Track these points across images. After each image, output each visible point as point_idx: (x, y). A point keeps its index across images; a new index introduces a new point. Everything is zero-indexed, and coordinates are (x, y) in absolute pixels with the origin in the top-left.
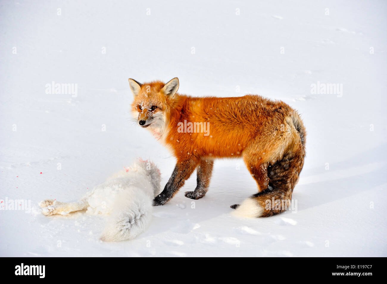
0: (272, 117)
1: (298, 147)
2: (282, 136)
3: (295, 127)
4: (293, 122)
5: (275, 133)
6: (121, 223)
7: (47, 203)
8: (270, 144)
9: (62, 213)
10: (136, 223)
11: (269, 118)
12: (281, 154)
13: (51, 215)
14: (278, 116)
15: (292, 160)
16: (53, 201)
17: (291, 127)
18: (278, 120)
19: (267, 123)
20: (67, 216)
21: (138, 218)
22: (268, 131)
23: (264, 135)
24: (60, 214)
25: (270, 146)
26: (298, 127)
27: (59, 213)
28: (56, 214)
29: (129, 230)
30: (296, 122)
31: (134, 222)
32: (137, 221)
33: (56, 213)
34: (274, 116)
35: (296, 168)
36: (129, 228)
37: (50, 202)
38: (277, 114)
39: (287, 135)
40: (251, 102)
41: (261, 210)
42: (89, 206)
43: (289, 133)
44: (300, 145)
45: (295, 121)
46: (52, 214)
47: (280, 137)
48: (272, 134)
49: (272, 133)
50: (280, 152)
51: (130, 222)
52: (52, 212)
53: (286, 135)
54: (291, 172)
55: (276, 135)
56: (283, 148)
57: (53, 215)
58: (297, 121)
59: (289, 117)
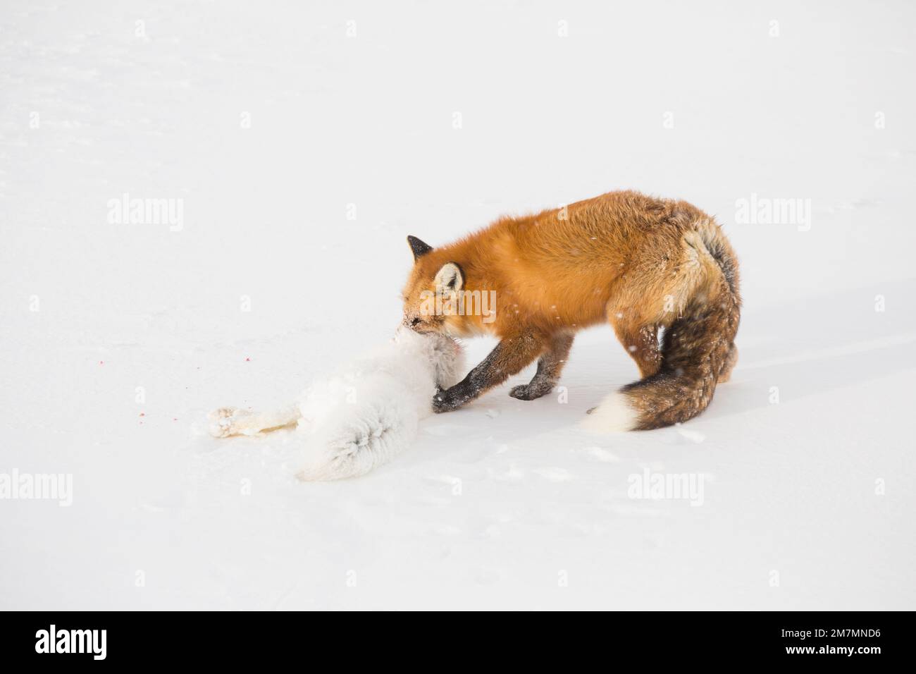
0: (654, 232)
1: (719, 289)
2: (677, 270)
3: (708, 252)
4: (705, 243)
5: (663, 265)
6: (334, 444)
7: (223, 414)
8: (655, 288)
9: (246, 432)
10: (370, 443)
11: (649, 235)
12: (681, 306)
13: (226, 437)
14: (669, 231)
15: (709, 317)
16: (234, 410)
17: (699, 252)
18: (668, 238)
19: (646, 247)
20: (256, 437)
21: (377, 434)
22: (649, 262)
23: (641, 269)
24: (242, 435)
25: (655, 292)
26: (717, 250)
27: (240, 432)
28: (236, 435)
29: (353, 457)
30: (712, 242)
31: (367, 442)
32: (373, 441)
33: (235, 432)
34: (659, 232)
35: (721, 332)
36: (354, 454)
37: (227, 412)
38: (666, 226)
39: (690, 268)
40: (610, 208)
41: (637, 416)
42: (301, 416)
43: (692, 263)
44: (723, 285)
45: (710, 240)
46: (227, 434)
47: (675, 273)
48: (657, 268)
49: (657, 266)
50: (678, 303)
51: (357, 442)
52: (228, 429)
53: (685, 268)
54: (709, 340)
55: (666, 269)
56: (683, 295)
57: (230, 436)
58: (714, 239)
59: (692, 232)
